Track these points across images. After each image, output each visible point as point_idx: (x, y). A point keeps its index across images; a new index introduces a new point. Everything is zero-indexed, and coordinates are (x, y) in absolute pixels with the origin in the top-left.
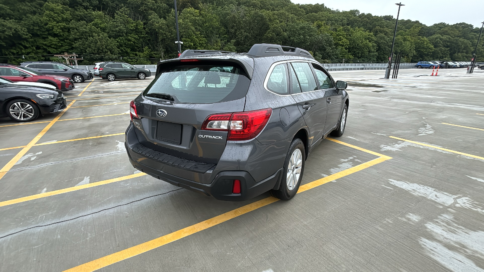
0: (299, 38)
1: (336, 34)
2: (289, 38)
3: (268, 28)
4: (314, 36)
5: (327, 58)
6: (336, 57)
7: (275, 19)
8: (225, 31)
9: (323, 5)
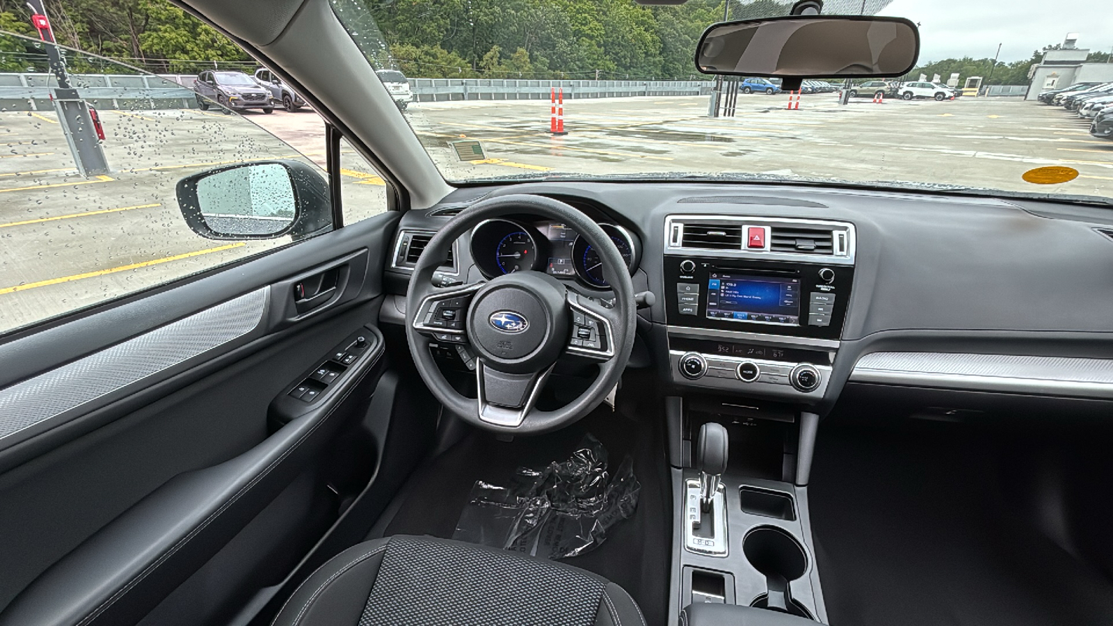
1: (575, 8)
4: (526, 9)
5: (561, 66)
6: (581, 65)
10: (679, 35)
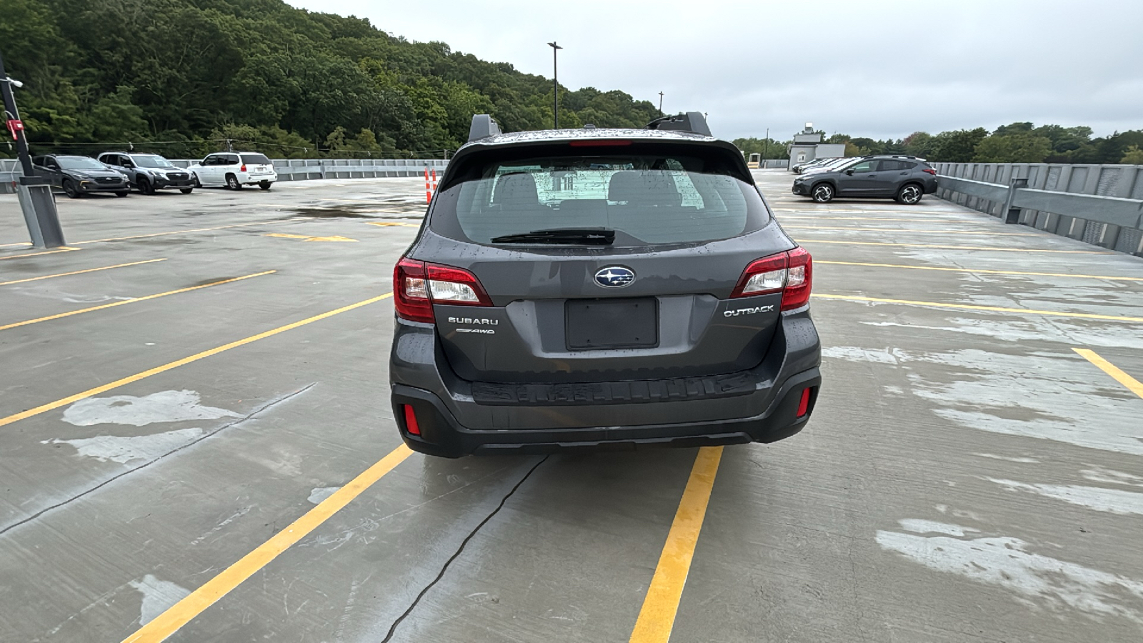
0: (333, 97)
1: (416, 92)
2: (305, 93)
3: (237, 63)
4: (368, 92)
5: (408, 146)
6: (427, 145)
7: (254, 40)
8: (80, 55)
9: (366, 20)
10: (518, 119)
